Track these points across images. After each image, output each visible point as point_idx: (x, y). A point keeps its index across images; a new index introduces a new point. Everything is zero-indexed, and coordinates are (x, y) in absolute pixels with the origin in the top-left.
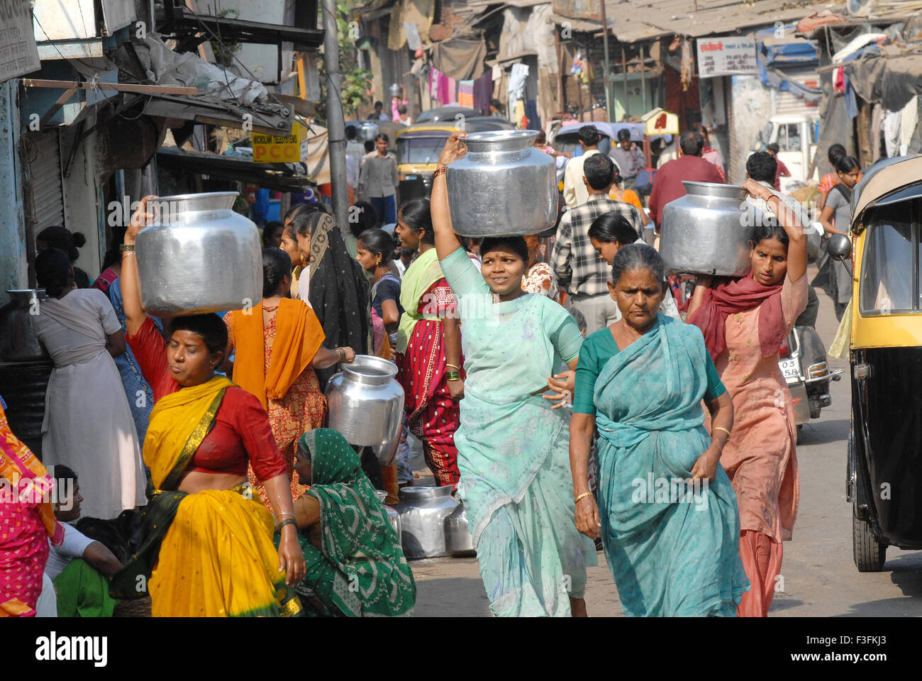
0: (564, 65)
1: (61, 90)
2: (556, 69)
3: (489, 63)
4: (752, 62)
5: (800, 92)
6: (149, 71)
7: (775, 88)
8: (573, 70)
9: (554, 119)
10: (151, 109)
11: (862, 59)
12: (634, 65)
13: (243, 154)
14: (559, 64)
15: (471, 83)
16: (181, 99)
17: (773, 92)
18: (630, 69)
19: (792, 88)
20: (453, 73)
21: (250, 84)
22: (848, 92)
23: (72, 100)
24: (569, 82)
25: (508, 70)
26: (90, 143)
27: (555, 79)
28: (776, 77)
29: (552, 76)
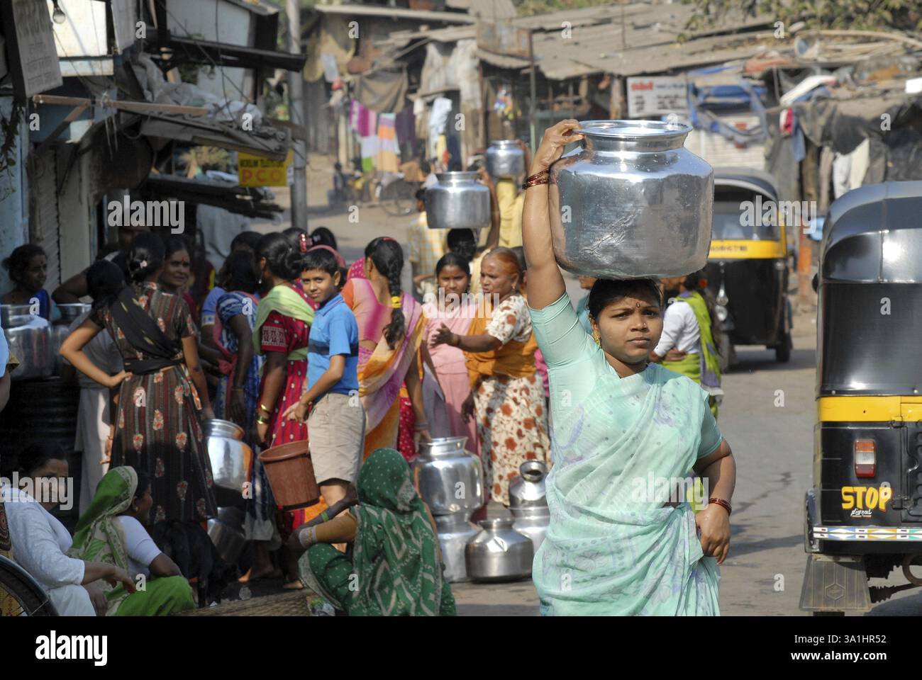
0: (486, 101)
1: (70, 107)
2: (479, 105)
3: (412, 97)
4: (682, 102)
5: (730, 134)
6: (146, 92)
7: (706, 130)
8: (497, 106)
9: (476, 154)
10: (148, 129)
11: (813, 101)
12: (560, 103)
13: (214, 179)
14: (482, 99)
15: (392, 117)
16: (179, 119)
17: (703, 134)
18: (557, 107)
19: (723, 130)
20: (373, 107)
21: (245, 107)
22: (796, 133)
23: (81, 118)
24: (491, 118)
25: (430, 104)
26: (86, 160)
27: (478, 115)
28: (706, 118)
29: (475, 112)
